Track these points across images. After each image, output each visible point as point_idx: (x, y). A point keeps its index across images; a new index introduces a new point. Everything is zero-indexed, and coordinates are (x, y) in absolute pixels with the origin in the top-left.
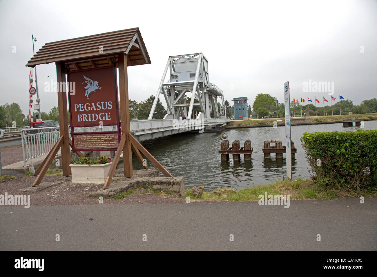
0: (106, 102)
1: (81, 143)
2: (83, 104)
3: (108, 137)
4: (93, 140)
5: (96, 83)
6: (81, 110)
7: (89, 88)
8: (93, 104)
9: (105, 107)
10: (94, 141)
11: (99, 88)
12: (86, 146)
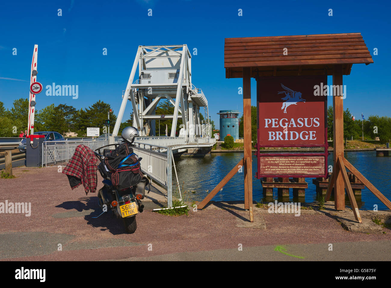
0: (312, 119)
1: (271, 167)
2: (277, 119)
3: (310, 161)
4: (288, 163)
5: (299, 94)
6: (273, 126)
7: (288, 99)
9: (309, 124)
10: (291, 166)
12: (279, 171)
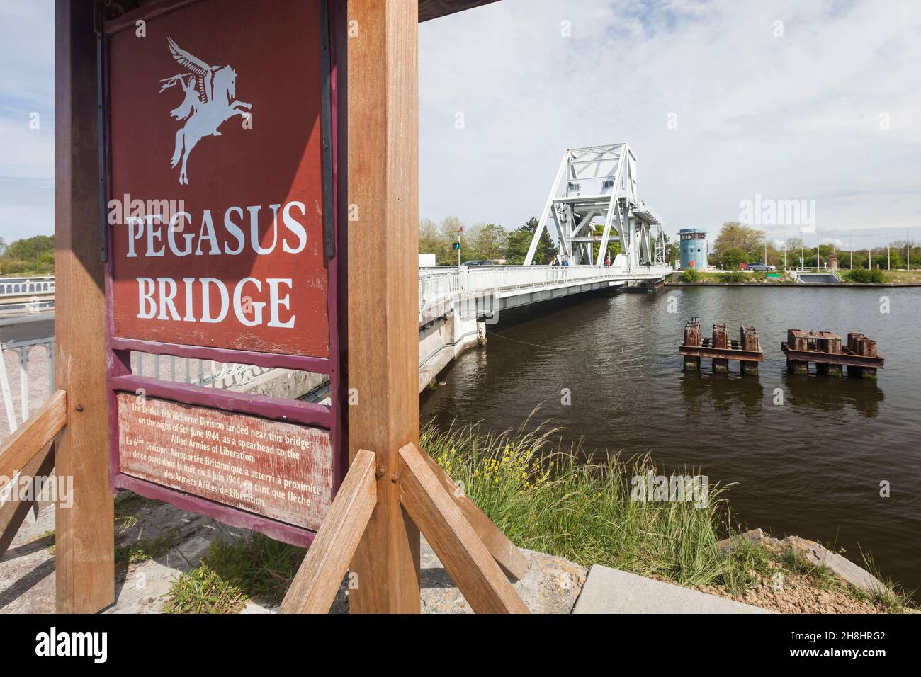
0: (275, 208)
1: (149, 446)
3: (276, 444)
4: (199, 440)
5: (226, 78)
6: (150, 253)
7: (191, 113)
8: (207, 215)
10: (208, 453)
11: (238, 111)
12: (170, 470)
